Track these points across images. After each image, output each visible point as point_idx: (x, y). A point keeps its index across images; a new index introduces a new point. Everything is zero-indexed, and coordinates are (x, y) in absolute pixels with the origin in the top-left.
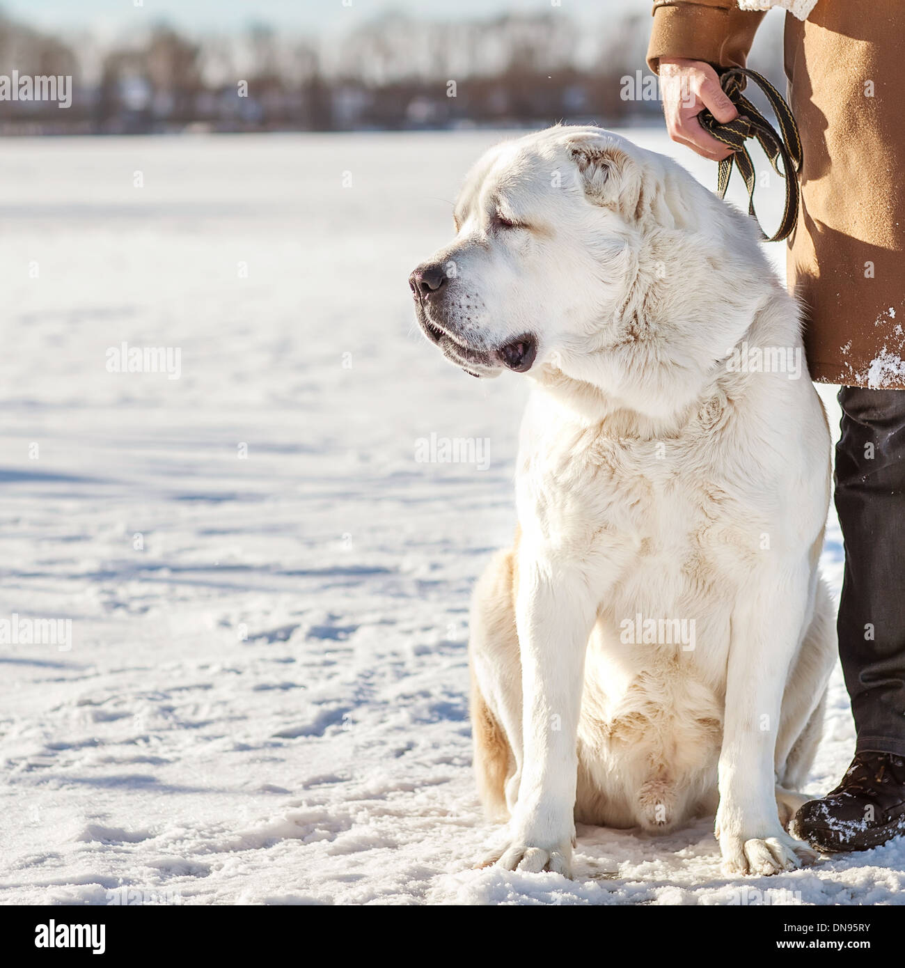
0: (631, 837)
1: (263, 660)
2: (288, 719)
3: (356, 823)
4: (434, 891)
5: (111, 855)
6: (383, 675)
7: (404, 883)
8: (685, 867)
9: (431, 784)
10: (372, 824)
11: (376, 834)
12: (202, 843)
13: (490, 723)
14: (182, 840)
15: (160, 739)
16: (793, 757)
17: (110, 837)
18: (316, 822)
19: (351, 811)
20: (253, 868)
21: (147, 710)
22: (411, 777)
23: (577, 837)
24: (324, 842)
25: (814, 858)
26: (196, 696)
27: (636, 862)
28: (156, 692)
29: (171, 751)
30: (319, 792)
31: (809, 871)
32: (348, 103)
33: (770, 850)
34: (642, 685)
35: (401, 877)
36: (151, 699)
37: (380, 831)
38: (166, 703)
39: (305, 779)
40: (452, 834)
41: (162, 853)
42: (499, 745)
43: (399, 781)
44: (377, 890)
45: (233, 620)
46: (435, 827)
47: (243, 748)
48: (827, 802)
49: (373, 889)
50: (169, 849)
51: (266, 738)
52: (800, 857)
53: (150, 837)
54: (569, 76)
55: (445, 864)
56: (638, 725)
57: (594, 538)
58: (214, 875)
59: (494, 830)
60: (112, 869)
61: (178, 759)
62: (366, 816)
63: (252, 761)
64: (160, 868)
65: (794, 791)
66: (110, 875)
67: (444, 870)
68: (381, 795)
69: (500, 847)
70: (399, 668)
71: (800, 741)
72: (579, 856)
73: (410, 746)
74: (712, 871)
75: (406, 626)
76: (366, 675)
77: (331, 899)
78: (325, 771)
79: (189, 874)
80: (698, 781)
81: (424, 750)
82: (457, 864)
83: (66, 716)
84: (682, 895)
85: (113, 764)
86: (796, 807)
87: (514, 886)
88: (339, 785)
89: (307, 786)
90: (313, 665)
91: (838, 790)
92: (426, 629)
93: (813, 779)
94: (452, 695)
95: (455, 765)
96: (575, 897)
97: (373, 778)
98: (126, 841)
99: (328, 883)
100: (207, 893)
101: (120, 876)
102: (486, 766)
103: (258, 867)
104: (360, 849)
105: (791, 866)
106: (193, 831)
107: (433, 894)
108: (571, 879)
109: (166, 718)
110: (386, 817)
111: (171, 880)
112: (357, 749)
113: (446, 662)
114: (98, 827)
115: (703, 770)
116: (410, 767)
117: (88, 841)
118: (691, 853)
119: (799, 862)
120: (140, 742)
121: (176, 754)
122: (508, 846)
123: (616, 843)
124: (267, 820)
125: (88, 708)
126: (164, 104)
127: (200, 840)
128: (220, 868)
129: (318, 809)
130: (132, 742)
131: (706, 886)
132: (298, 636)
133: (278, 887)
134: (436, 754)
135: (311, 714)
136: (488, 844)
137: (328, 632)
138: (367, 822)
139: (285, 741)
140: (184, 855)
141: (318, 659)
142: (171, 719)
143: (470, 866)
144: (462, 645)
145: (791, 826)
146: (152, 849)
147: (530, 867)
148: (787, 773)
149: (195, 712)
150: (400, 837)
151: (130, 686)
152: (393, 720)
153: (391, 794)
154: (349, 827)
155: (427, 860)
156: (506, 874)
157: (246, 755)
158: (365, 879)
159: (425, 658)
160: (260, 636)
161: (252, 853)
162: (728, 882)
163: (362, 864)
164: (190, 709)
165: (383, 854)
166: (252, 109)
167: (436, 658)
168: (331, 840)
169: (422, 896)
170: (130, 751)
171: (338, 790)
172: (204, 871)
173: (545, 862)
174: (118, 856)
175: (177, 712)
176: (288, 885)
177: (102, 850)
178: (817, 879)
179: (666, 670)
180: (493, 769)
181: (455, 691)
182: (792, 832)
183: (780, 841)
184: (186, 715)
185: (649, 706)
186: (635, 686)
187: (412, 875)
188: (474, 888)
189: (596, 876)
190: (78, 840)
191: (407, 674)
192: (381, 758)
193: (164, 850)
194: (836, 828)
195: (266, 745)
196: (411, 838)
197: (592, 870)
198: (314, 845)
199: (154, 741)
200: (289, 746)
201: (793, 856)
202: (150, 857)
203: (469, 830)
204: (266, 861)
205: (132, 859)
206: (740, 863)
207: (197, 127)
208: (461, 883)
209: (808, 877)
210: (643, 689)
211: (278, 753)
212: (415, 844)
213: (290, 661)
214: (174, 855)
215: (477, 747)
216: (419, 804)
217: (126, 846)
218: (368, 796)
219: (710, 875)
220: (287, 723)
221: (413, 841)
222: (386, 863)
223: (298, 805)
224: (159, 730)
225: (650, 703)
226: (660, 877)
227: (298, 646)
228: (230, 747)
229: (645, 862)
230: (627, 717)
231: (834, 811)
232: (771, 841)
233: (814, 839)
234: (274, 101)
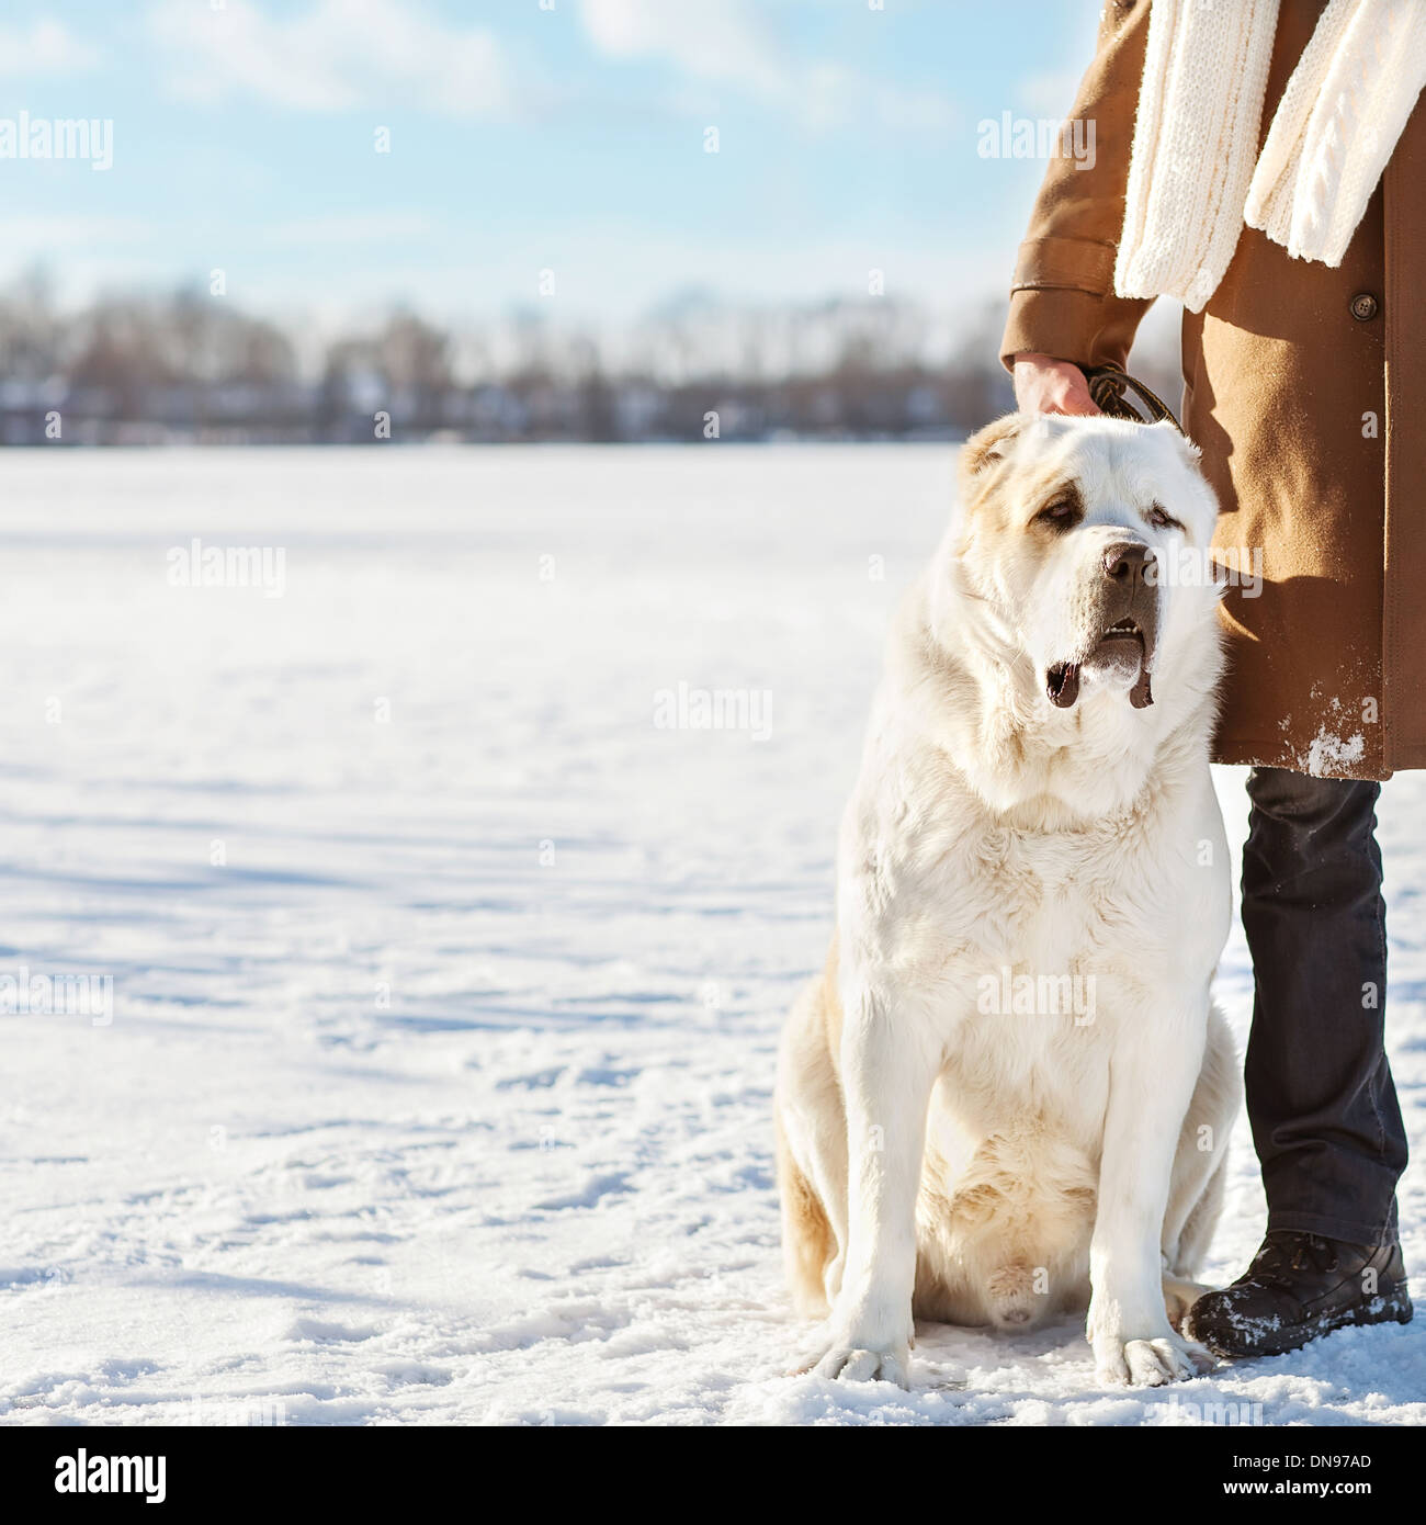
0: (984, 1338)
1: (521, 1111)
2: (552, 1186)
3: (636, 1318)
4: (735, 1404)
5: (325, 1357)
6: (673, 1131)
7: (697, 1394)
8: (1051, 1375)
9: (732, 1269)
10: (657, 1320)
11: (662, 1332)
12: (441, 1343)
13: (805, 1193)
14: (416, 1338)
15: (390, 1210)
16: (1188, 1234)
17: (327, 1335)
18: (585, 1316)
19: (631, 1302)
20: (506, 1375)
21: (373, 1174)
22: (706, 1260)
23: (916, 1336)
24: (596, 1342)
25: (1212, 1364)
26: (434, 1157)
27: (989, 1368)
28: (385, 1151)
29: (404, 1226)
30: (591, 1278)
31: (1206, 1380)
32: (636, 407)
33: (1158, 1353)
34: (993, 1152)
35: (692, 1386)
36: (379, 1160)
37: (667, 1329)
38: (398, 1165)
39: (572, 1262)
40: (757, 1332)
41: (390, 1355)
42: (816, 1222)
43: (693, 1266)
44: (662, 1403)
45: (485, 1061)
46: (734, 1323)
47: (495, 1222)
48: (1229, 1293)
49: (657, 1401)
50: (400, 1351)
51: (523, 1210)
52: (1195, 1363)
53: (376, 1335)
54: (914, 377)
55: (748, 1371)
56: (987, 1201)
57: (946, 962)
58: (456, 1382)
59: (809, 1328)
60: (327, 1375)
61: (412, 1236)
62: (649, 1310)
63: (506, 1239)
64: (389, 1374)
65: (1187, 1279)
66: (324, 1383)
67: (747, 1378)
68: (668, 1283)
69: (818, 1349)
70: (694, 1123)
71: (1196, 1213)
72: (918, 1361)
73: (706, 1222)
74: (1084, 1380)
75: (703, 1069)
76: (652, 1131)
77: (604, 1415)
78: (597, 1252)
79: (425, 1382)
80: (1067, 1265)
81: (724, 1226)
82: (763, 1370)
83: (271, 1181)
84: (1047, 1410)
85: (330, 1242)
86: (1191, 1300)
87: (835, 1399)
88: (615, 1270)
89: (574, 1272)
90: (584, 1117)
91: (1245, 1279)
92: (728, 1073)
93: (1213, 1265)
94: (759, 1157)
95: (762, 1245)
96: (913, 1413)
97: (659, 1260)
98: (346, 1339)
99: (601, 1393)
100: (448, 1405)
101: (338, 1384)
102: (799, 1250)
103: (513, 1374)
104: (642, 1351)
105: (1184, 1373)
106: (431, 1327)
107: (734, 1408)
108: (907, 1390)
109: (397, 1183)
110: (674, 1310)
111: (402, 1390)
112: (638, 1224)
113: (752, 1115)
114: (309, 1323)
115: (1073, 1253)
116: (705, 1248)
117: (299, 1340)
118: (1059, 1358)
119: (1194, 1370)
120: (365, 1215)
121: (410, 1230)
122: (828, 1347)
123: (965, 1345)
124: (524, 1313)
125: (298, 1171)
126: (405, 405)
127: (438, 1339)
128: (463, 1374)
129: (588, 1300)
130: (354, 1214)
131: (1077, 1400)
132: (565, 1081)
133: (537, 1399)
134: (739, 1232)
135: (580, 1181)
136: (803, 1345)
137: (603, 1076)
138: (651, 1317)
139: (547, 1214)
140: (418, 1358)
141: (591, 1110)
142: (403, 1186)
143: (781, 1374)
144: (767, 1094)
145: (1185, 1324)
146: (378, 1350)
147: (856, 1375)
148: (1180, 1256)
149: (435, 1176)
150: (692, 1336)
151: (352, 1143)
152: (684, 1189)
153: (681, 1282)
154: (628, 1323)
155: (726, 1366)
156: (825, 1383)
157: (499, 1231)
158: (647, 1390)
159: (726, 1110)
160: (518, 1081)
161: (504, 1355)
162: (1105, 1395)
163: (644, 1370)
164: (428, 1173)
165: (670, 1357)
166: (514, 413)
167: (739, 1109)
168: (604, 1339)
169: (719, 1410)
170: (352, 1226)
171: (614, 1276)
172: (444, 1378)
173: (875, 1368)
174: (335, 1359)
175: (411, 1177)
176: (549, 1396)
177: (315, 1352)
178: (1216, 1390)
179: (1026, 1133)
180: (808, 1252)
181: (763, 1151)
182: (1185, 1332)
183: (1171, 1343)
184: (424, 1180)
185: (1000, 1177)
186: (983, 1153)
187: (706, 1384)
188: (784, 1401)
189: (940, 1386)
190: (285, 1339)
191: (703, 1130)
192: (669, 1236)
193: (394, 1351)
194: (1241, 1327)
195: (523, 1219)
196: (706, 1337)
197: (934, 1379)
198: (583, 1346)
199: (381, 1213)
200: (553, 1220)
201: (1187, 1362)
202: (375, 1361)
203: (780, 1328)
204: (523, 1366)
205: (353, 1362)
206: (1120, 1371)
207: (446, 435)
208: (769, 1394)
209: (1205, 1388)
210: (994, 1157)
211: (538, 1229)
212: (711, 1345)
213: (554, 1112)
214: (406, 1357)
215: (788, 1224)
216: (715, 1295)
217: (345, 1346)
218: (652, 1284)
219: (1082, 1385)
220: (551, 1191)
221: (708, 1341)
222: (674, 1368)
223: (564, 1295)
224: (388, 1199)
225: (1002, 1173)
226: (1018, 1389)
227: (566, 1094)
228: (479, 1221)
229: (1000, 1369)
230: (974, 1191)
231: (1238, 1306)
232: (1159, 1343)
233: (1213, 1340)
234: (543, 405)
